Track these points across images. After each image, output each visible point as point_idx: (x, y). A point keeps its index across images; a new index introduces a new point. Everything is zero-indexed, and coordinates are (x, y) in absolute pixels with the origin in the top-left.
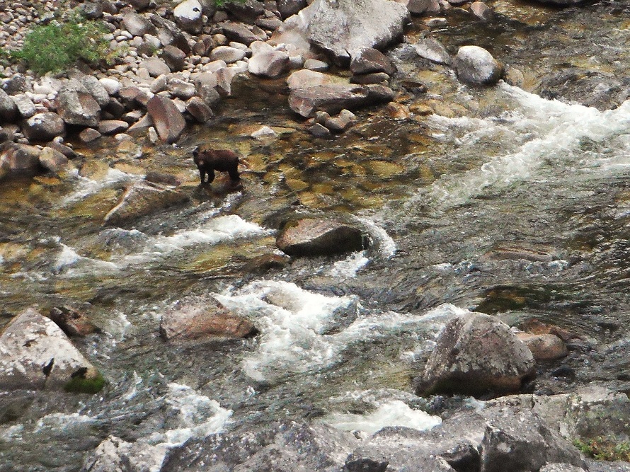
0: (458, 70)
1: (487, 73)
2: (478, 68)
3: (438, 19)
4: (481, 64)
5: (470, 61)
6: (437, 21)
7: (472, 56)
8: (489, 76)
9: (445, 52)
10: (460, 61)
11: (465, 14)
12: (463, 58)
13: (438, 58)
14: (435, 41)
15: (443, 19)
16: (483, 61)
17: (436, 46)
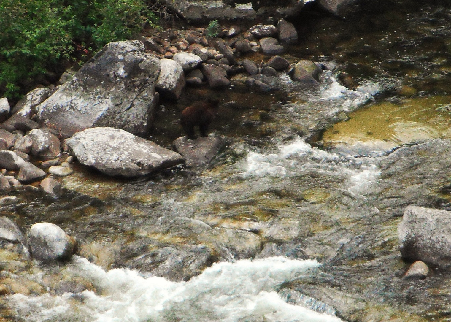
0: (32, 247)
1: (60, 249)
2: (51, 244)
3: (9, 197)
4: (54, 241)
5: (42, 238)
6: (8, 200)
7: (44, 233)
8: (62, 251)
9: (17, 230)
10: (33, 238)
11: (35, 191)
12: (35, 235)
13: (10, 236)
14: (7, 220)
15: (13, 198)
16: (55, 238)
17: (8, 224)
